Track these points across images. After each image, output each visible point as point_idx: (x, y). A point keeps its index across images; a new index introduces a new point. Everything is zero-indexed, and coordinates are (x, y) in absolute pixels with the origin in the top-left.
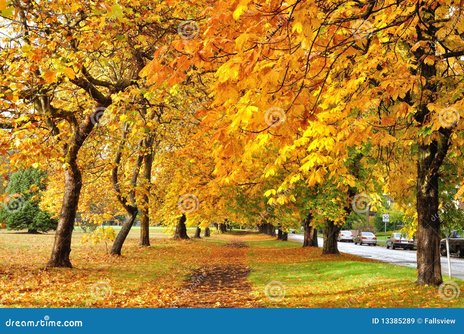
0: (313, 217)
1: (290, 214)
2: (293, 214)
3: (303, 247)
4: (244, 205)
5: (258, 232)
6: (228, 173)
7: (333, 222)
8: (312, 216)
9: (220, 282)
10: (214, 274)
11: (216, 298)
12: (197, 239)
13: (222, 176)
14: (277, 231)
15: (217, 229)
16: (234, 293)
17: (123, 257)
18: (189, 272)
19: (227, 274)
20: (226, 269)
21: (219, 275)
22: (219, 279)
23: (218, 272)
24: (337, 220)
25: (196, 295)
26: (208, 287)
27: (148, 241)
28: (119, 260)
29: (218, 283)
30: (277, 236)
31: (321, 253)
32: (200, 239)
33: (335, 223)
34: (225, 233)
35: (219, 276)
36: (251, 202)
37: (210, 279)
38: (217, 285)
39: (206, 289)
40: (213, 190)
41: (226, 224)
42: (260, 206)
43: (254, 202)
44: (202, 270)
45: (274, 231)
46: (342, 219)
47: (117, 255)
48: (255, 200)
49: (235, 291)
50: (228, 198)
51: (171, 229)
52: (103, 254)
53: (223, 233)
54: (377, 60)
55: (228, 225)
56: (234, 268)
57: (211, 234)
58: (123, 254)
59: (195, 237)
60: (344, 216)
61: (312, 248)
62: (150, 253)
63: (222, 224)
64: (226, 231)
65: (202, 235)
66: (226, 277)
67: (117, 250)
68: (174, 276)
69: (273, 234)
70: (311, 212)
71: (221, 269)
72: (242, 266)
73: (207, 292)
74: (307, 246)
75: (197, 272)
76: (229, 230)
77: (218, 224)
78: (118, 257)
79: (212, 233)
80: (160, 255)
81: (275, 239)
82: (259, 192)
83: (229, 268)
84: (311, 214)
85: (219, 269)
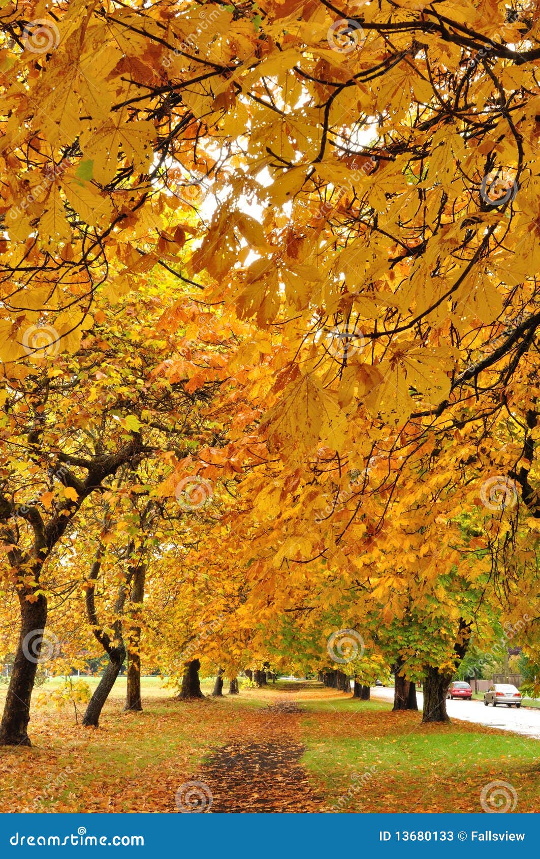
0: (404, 661)
1: (369, 657)
2: (373, 657)
3: (394, 710)
4: (295, 644)
5: (321, 685)
6: (269, 603)
7: (437, 668)
8: (402, 659)
9: (257, 766)
10: (248, 756)
11: (252, 789)
12: (217, 699)
13: (261, 608)
14: (352, 684)
15: (251, 680)
16: (278, 782)
17: (102, 729)
18: (208, 752)
19: (268, 754)
20: (267, 747)
21: (255, 756)
22: (255, 762)
23: (254, 752)
24: (442, 666)
25: (222, 785)
26: (240, 773)
27: (139, 703)
28: (97, 734)
29: (255, 768)
30: (353, 692)
31: (421, 719)
32: (222, 699)
33: (440, 672)
34: (265, 686)
35: (256, 758)
36: (305, 637)
37: (242, 761)
38: (253, 772)
39: (237, 776)
40: (245, 621)
41: (266, 671)
42: (320, 644)
43: (311, 638)
44: (229, 749)
45: (348, 683)
46: (450, 663)
47: (93, 726)
48: (312, 635)
49: (280, 779)
50: (269, 633)
51: (175, 682)
52: (71, 724)
53: (261, 687)
54: (468, 450)
55: (269, 673)
56: (279, 745)
57: (241, 690)
58: (102, 724)
59: (213, 694)
60: (453, 660)
61: (408, 712)
62: (143, 723)
63: (258, 672)
64: (266, 683)
65: (225, 691)
66: (267, 759)
67: (92, 719)
68: (186, 759)
69: (346, 688)
70: (401, 653)
71: (259, 747)
72: (292, 742)
73: (238, 780)
74: (399, 708)
75: (222, 752)
76: (271, 681)
77: (251, 672)
78: (94, 729)
79: (242, 687)
80: (159, 725)
81: (349, 697)
82: (318, 622)
83: (270, 745)
84: (402, 657)
85: (255, 746)
